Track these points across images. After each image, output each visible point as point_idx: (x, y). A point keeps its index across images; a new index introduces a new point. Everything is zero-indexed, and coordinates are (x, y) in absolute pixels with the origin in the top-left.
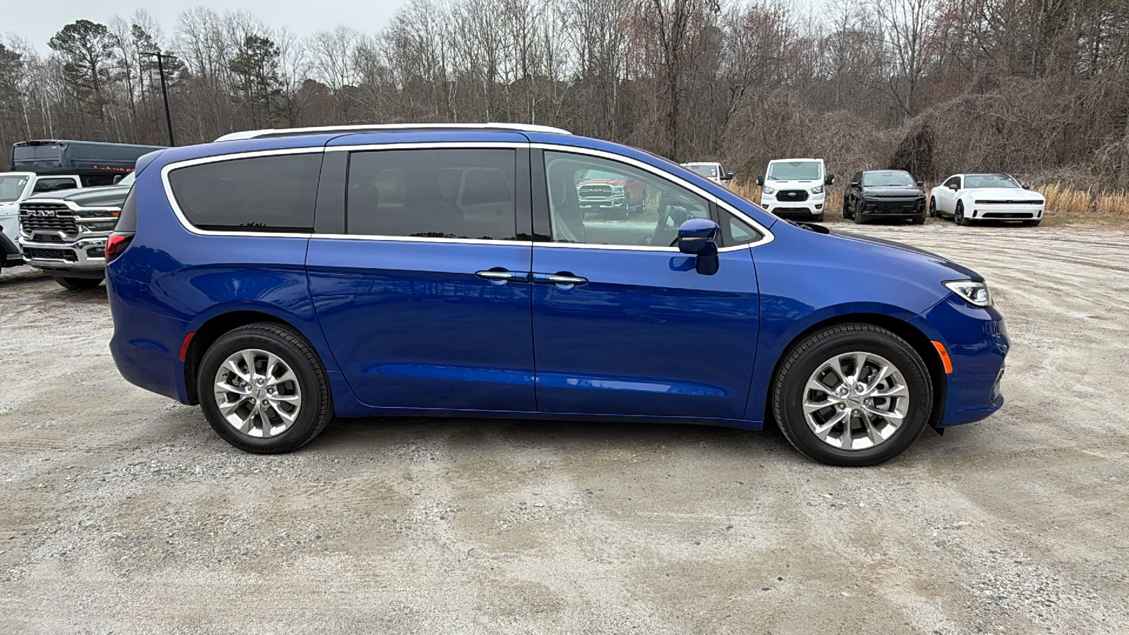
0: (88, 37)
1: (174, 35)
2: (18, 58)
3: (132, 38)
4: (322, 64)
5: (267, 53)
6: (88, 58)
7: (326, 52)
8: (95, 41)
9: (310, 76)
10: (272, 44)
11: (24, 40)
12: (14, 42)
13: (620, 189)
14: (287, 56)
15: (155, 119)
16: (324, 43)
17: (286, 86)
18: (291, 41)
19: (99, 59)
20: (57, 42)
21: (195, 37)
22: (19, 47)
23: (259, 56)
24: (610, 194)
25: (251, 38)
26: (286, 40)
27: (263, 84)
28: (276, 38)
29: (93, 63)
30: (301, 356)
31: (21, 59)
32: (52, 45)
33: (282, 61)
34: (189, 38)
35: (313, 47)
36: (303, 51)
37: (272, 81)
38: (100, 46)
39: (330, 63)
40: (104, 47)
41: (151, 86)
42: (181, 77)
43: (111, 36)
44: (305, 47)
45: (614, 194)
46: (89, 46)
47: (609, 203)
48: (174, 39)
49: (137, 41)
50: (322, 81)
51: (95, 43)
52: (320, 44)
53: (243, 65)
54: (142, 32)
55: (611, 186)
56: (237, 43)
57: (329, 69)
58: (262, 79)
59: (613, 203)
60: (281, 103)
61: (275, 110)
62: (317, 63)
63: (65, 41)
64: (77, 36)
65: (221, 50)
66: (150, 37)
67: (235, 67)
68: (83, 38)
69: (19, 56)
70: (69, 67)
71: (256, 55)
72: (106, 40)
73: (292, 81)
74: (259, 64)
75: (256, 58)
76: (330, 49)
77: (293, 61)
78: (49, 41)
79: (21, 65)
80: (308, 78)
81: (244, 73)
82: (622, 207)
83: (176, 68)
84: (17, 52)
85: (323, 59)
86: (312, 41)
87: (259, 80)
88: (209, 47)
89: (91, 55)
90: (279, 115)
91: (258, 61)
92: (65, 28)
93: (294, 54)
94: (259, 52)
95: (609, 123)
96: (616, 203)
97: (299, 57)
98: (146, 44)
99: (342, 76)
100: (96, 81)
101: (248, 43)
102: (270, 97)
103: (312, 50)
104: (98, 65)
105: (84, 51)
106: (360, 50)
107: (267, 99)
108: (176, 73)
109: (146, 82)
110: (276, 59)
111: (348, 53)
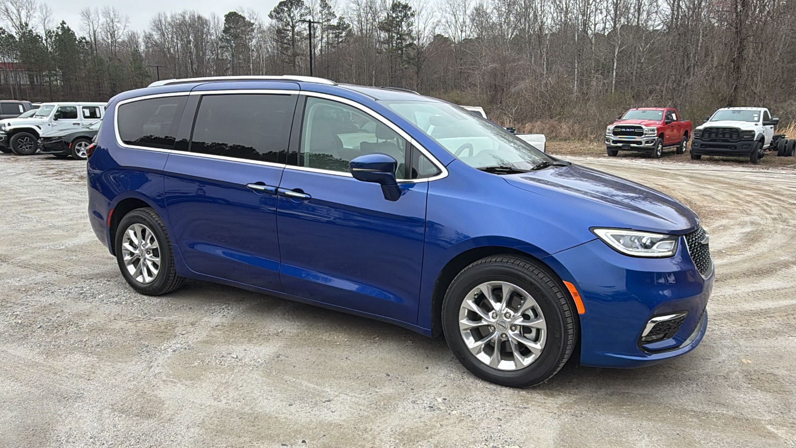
0: (292, 9)
1: (345, 5)
2: (252, 26)
3: (319, 9)
4: (447, 22)
5: (406, 15)
6: (291, 24)
7: (452, 12)
8: (296, 12)
9: (437, 32)
10: (410, 8)
11: (256, 13)
12: (250, 15)
13: (653, 130)
14: (420, 17)
15: (327, 66)
16: (451, 5)
17: (417, 40)
18: (425, 5)
19: (297, 24)
20: (274, 14)
21: (359, 5)
22: (253, 18)
23: (400, 18)
24: (641, 134)
25: (396, 4)
26: (422, 4)
27: (400, 39)
28: (415, 3)
29: (293, 27)
30: (161, 231)
31: (254, 26)
32: (271, 16)
33: (417, 21)
34: (354, 6)
35: (441, 9)
36: (433, 13)
37: (407, 37)
38: (299, 15)
39: (454, 21)
40: (301, 15)
41: (328, 43)
42: (347, 35)
43: (307, 8)
44: (436, 9)
45: (646, 134)
46: (292, 15)
47: (640, 143)
48: (345, 8)
49: (322, 11)
50: (447, 36)
51: (296, 14)
52: (447, 6)
53: (389, 25)
54: (326, 4)
55: (643, 127)
56: (386, 9)
57: (452, 26)
58: (400, 35)
59: (643, 142)
60: (412, 54)
61: (406, 59)
62: (443, 20)
63: (278, 13)
64: (286, 9)
65: (375, 14)
66: (331, 7)
67: (383, 27)
68: (289, 10)
69: (253, 24)
70: (279, 31)
71: (397, 17)
72: (303, 11)
73: (423, 36)
74: (399, 24)
75: (398, 20)
76: (454, 10)
77: (425, 21)
78: (269, 13)
79: (253, 30)
80: (437, 33)
81: (388, 31)
82: (654, 147)
83: (344, 29)
84: (252, 21)
85: (449, 18)
86: (441, 4)
87: (399, 36)
88: (367, 13)
89: (292, 22)
90: (409, 63)
91: (399, 21)
92: (279, 4)
93: (426, 15)
94: (400, 15)
95: (688, 69)
96: (647, 142)
97: (430, 17)
98: (327, 12)
99: (462, 31)
100: (293, 39)
101: (393, 8)
102: (404, 49)
103: (441, 11)
104: (296, 29)
105: (289, 20)
106: (477, 9)
107: (402, 51)
108: (344, 32)
109: (325, 40)
110: (412, 19)
111: (468, 12)
